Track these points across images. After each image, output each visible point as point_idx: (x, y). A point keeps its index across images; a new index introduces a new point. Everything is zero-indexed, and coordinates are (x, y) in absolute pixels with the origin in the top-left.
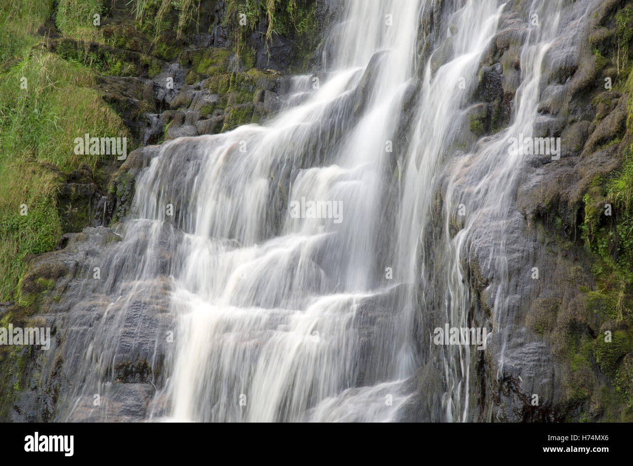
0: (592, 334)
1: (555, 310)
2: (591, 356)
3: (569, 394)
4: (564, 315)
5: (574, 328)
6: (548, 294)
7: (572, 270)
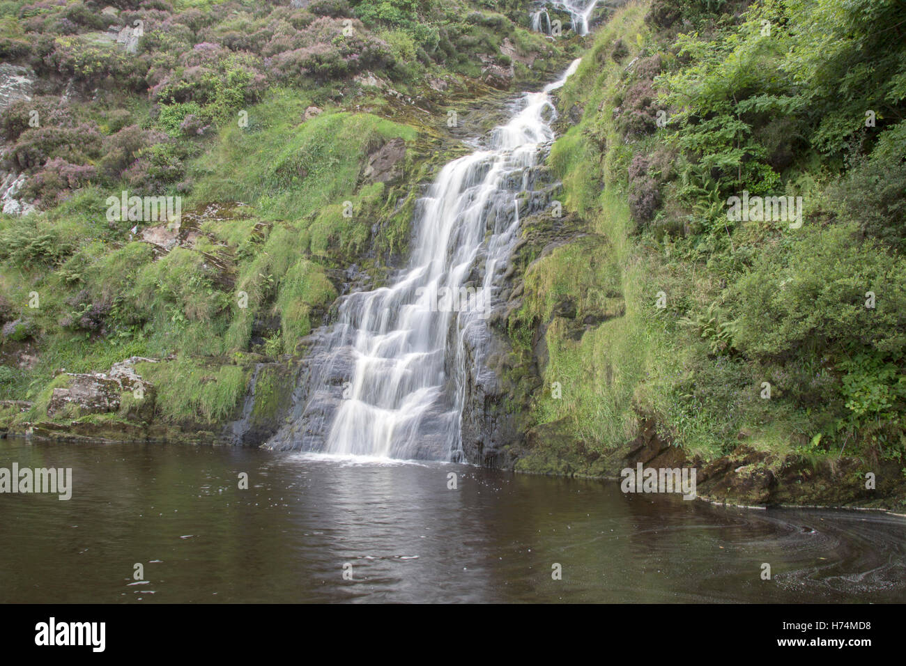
0: (511, 369)
1: (498, 359)
2: (510, 377)
3: (502, 391)
4: (501, 361)
5: (504, 366)
6: (495, 353)
7: (504, 344)
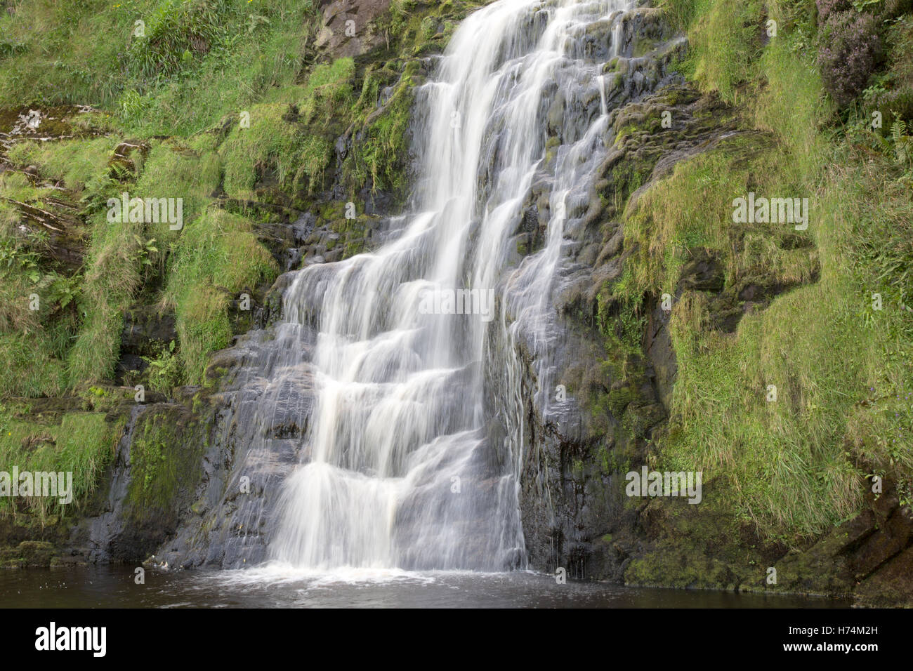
0: (606, 391)
1: (581, 375)
2: (605, 406)
3: (592, 433)
4: (586, 379)
5: (594, 387)
6: (574, 365)
7: (591, 347)
